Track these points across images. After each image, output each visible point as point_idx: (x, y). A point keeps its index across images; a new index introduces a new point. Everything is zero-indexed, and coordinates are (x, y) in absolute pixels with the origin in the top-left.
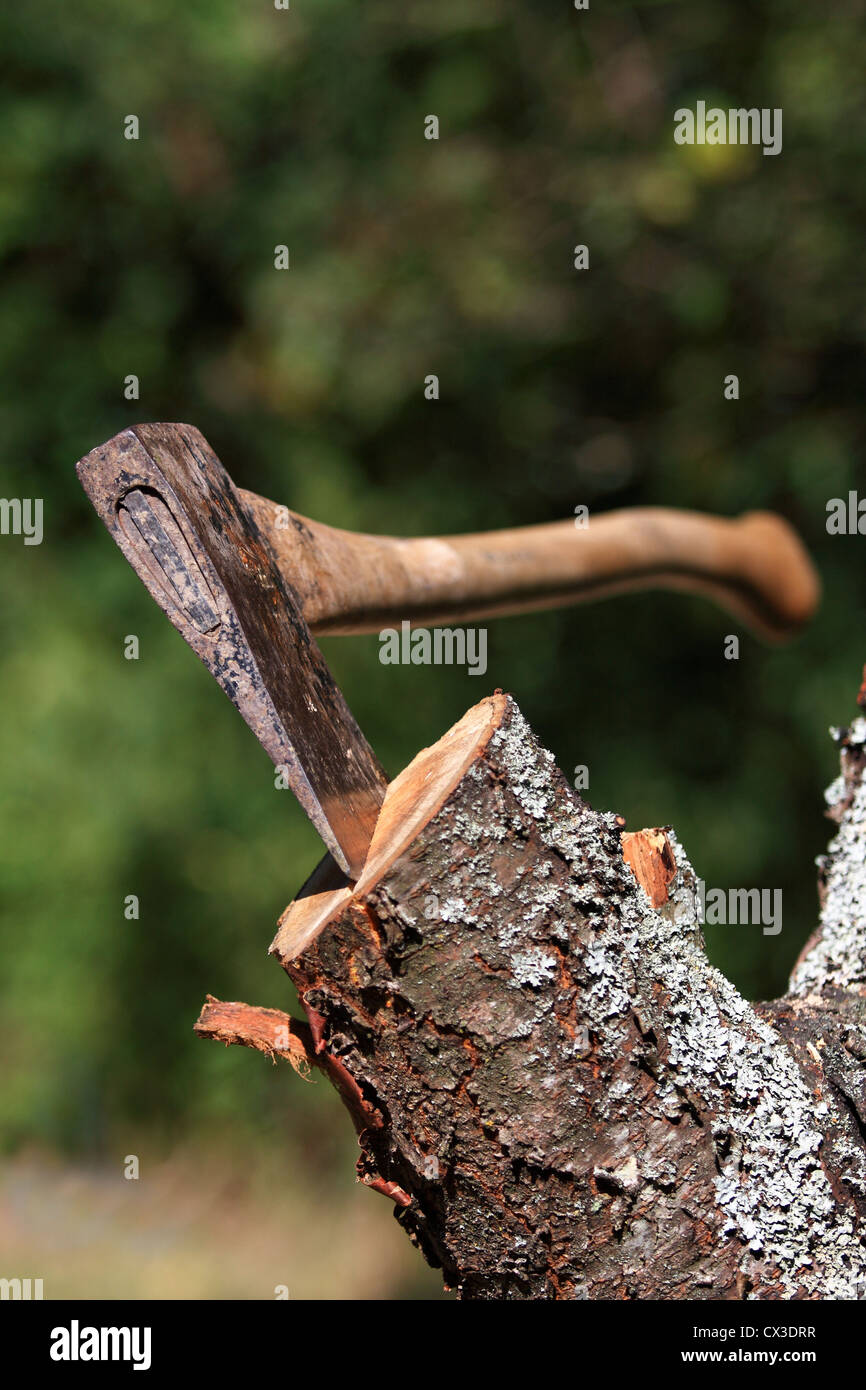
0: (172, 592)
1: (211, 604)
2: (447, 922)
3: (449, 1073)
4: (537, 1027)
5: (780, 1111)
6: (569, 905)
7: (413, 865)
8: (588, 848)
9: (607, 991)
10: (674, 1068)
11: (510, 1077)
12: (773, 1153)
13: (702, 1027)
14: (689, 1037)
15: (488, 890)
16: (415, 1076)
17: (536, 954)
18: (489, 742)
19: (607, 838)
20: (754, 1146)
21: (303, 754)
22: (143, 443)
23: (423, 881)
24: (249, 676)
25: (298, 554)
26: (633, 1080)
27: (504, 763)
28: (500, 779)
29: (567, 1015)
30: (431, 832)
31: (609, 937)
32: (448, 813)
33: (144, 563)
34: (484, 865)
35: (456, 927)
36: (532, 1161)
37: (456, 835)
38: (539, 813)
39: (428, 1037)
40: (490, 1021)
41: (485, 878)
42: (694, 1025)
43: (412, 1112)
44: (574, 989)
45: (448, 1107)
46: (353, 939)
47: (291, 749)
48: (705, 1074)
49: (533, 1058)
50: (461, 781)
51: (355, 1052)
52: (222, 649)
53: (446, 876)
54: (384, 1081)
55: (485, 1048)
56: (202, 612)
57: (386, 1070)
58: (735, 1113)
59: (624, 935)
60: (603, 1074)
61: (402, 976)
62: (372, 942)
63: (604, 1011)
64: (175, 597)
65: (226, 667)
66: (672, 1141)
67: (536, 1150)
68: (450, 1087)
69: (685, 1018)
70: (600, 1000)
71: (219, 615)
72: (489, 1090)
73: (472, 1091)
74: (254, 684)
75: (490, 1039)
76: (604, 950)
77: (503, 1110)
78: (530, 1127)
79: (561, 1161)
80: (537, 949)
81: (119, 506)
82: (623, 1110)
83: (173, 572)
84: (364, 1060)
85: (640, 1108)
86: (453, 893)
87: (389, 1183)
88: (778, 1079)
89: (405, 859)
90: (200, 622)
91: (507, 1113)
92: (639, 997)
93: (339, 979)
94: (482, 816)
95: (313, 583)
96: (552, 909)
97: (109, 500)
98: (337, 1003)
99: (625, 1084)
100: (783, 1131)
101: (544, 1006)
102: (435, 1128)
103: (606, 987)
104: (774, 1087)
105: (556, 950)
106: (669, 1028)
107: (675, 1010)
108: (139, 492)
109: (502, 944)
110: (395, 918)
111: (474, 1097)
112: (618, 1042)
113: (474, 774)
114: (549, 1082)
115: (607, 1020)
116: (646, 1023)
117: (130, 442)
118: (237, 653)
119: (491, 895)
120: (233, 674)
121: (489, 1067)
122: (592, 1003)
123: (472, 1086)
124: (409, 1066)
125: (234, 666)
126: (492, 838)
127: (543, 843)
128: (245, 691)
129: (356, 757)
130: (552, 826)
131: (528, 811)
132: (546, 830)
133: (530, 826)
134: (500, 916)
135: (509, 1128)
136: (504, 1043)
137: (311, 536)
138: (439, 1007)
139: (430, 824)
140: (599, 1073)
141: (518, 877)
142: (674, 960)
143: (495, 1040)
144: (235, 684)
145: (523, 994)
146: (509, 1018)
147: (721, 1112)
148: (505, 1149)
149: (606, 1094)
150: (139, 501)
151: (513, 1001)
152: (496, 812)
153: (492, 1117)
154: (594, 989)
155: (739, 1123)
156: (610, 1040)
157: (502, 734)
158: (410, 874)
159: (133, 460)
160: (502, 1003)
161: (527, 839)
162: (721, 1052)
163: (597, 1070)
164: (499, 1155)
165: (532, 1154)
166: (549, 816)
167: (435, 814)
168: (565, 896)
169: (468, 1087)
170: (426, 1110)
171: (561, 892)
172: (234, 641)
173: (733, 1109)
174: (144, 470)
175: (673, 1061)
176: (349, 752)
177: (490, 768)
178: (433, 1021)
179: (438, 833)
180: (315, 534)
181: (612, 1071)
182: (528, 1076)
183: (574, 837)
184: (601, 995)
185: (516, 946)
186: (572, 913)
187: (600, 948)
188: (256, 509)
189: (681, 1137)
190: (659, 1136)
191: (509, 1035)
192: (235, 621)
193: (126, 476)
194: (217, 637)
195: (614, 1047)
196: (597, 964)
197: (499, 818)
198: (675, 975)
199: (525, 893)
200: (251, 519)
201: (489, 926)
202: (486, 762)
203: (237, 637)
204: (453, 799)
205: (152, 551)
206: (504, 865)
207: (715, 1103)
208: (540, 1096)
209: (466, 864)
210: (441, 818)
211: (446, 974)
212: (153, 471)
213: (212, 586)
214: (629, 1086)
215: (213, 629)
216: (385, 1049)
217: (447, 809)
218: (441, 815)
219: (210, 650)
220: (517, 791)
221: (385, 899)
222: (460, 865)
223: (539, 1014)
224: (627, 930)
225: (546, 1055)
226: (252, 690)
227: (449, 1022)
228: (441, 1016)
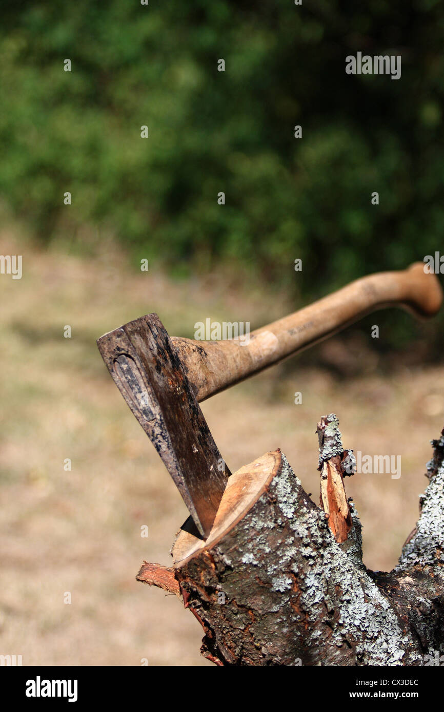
0: (135, 401)
1: (152, 409)
2: (245, 563)
3: (241, 623)
4: (282, 608)
5: (387, 641)
6: (300, 556)
7: (232, 539)
8: (311, 529)
9: (314, 592)
10: (341, 625)
11: (269, 627)
12: (382, 659)
13: (356, 604)
14: (349, 610)
15: (264, 550)
16: (227, 622)
17: (284, 577)
18: (270, 484)
19: (320, 523)
20: (374, 656)
21: (188, 479)
22: (127, 334)
23: (235, 546)
24: (167, 443)
25: (198, 366)
26: (322, 630)
27: (276, 493)
28: (274, 502)
29: (295, 603)
30: (241, 525)
31: (317, 569)
32: (249, 517)
33: (124, 388)
34: (263, 540)
35: (249, 565)
36: (275, 662)
37: (251, 527)
38: (290, 516)
39: (233, 608)
40: (261, 605)
41: (263, 545)
42: (352, 603)
43: (224, 634)
44: (299, 592)
45: (240, 636)
46: (203, 566)
47: (183, 478)
48: (355, 626)
49: (279, 620)
50: (256, 503)
51: (202, 608)
52: (155, 430)
53: (246, 544)
54: (214, 621)
55: (258, 615)
56: (148, 412)
57: (214, 617)
58: (367, 642)
59: (324, 567)
60: (309, 628)
61: (223, 582)
62: (211, 568)
63: (312, 601)
64: (137, 404)
65: (157, 438)
66: (338, 655)
67: (277, 657)
68: (242, 628)
69: (348, 602)
70: (311, 596)
71: (156, 415)
72: (259, 631)
73: (251, 631)
74: (168, 447)
75: (260, 612)
76: (314, 575)
77: (264, 640)
78: (276, 648)
79: (288, 662)
80: (284, 575)
81: (115, 361)
82: (317, 643)
83: (136, 393)
84: (205, 612)
85: (324, 641)
86: (249, 551)
87: (214, 657)
88: (387, 627)
89: (228, 536)
90: (147, 416)
91: (266, 641)
92: (328, 596)
93: (196, 580)
94: (264, 518)
95: (204, 379)
96: (292, 558)
97: (110, 358)
98: (195, 590)
99: (319, 631)
100: (387, 650)
101: (285, 599)
102: (235, 642)
103: (314, 591)
104: (385, 631)
105: (293, 576)
106: (341, 606)
107: (344, 598)
108: (124, 356)
109: (269, 573)
110: (221, 561)
111: (252, 634)
112: (317, 614)
113: (262, 500)
114: (285, 630)
115: (312, 605)
116: (330, 607)
117: (121, 334)
118: (162, 433)
119: (265, 552)
120: (159, 441)
121: (259, 623)
122: (307, 598)
123: (252, 629)
124: (224, 618)
125: (160, 438)
126: (268, 528)
127: (291, 529)
128: (164, 449)
129: (215, 469)
130: (296, 520)
131: (285, 515)
132: (293, 523)
133: (286, 521)
134: (269, 561)
135: (266, 647)
136: (267, 613)
137: (206, 354)
138: (239, 597)
139: (240, 522)
140: (308, 627)
141: (278, 544)
142: (346, 573)
143: (262, 612)
144: (160, 446)
145: (276, 594)
146: (270, 603)
147: (361, 642)
148: (264, 655)
149: (310, 636)
150: (124, 360)
151: (272, 597)
152: (271, 516)
153: (259, 642)
154: (308, 592)
155: (368, 647)
156: (314, 614)
157: (276, 479)
158: (230, 543)
159: (122, 342)
160: (267, 597)
161: (283, 527)
162: (363, 615)
163: (307, 626)
164: (261, 656)
165: (276, 659)
166: (295, 516)
167: (243, 518)
168: (299, 552)
169: (250, 629)
170: (231, 635)
171: (297, 550)
172: (161, 427)
173: (366, 640)
174: (127, 347)
175: (341, 622)
176: (212, 467)
177: (269, 497)
178: (236, 602)
179: (243, 526)
180: (208, 353)
181: (314, 626)
182: (276, 627)
183: (305, 524)
184: (311, 595)
185: (275, 574)
186: (301, 559)
187: (313, 574)
188: (180, 348)
189: (342, 654)
190: (332, 653)
191: (269, 610)
192: (162, 418)
193: (118, 349)
194: (153, 424)
195: (315, 617)
196: (311, 581)
197: (272, 519)
198: (346, 581)
199: (281, 551)
200: (177, 357)
201: (263, 566)
202: (268, 494)
203: (162, 426)
204: (251, 511)
205: (128, 382)
206: (273, 539)
207: (358, 638)
208: (281, 635)
209: (255, 539)
210: (246, 520)
211: (243, 584)
212: (131, 348)
213: (153, 401)
214: (321, 633)
215: (152, 420)
216: (214, 609)
217: (248, 516)
218: (245, 518)
219: (150, 429)
220: (281, 506)
221: (218, 553)
222: (252, 540)
223: (283, 603)
224: (326, 564)
225: (284, 619)
226: (167, 449)
227: (243, 603)
228: (240, 601)
